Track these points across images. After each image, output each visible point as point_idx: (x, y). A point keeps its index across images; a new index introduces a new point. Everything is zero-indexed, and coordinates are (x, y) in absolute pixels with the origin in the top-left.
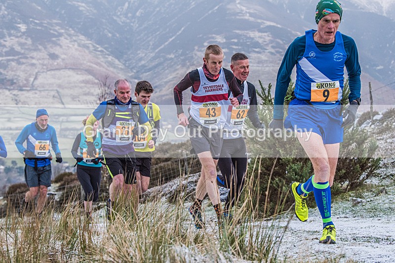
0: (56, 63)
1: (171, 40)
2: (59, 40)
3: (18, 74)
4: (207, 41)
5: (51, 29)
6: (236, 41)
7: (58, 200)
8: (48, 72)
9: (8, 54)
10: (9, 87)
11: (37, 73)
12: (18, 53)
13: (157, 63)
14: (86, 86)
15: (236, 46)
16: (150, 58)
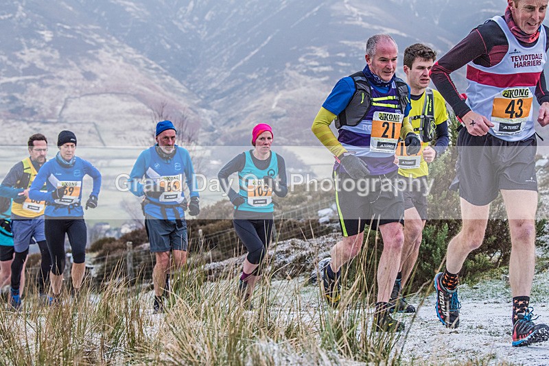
0: (93, 86)
1: (253, 53)
2: (97, 53)
3: (40, 100)
4: (304, 56)
5: (86, 38)
6: (343, 55)
7: (96, 276)
8: (83, 98)
9: (26, 72)
10: (27, 119)
11: (66, 99)
12: (41, 71)
13: (233, 86)
14: (134, 118)
15: (343, 62)
16: (223, 79)
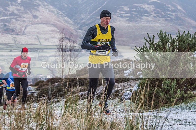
0: (36, 21)
1: (99, 8)
2: (38, 8)
3: (16, 26)
4: (119, 10)
5: (34, 2)
6: (135, 9)
7: (36, 96)
8: (32, 25)
9: (11, 15)
10: (11, 33)
11: (26, 26)
12: (16, 15)
13: (91, 21)
14: (52, 33)
15: (135, 12)
16: (87, 19)
